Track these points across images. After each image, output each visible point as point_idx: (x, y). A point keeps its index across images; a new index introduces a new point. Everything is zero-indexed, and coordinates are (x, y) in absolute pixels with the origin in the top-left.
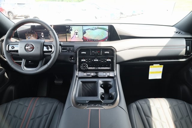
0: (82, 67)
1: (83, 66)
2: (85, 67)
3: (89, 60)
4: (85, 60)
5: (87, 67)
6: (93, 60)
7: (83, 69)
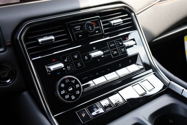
0: (63, 92)
1: (66, 88)
2: (75, 90)
3: (76, 61)
4: (61, 65)
5: (79, 89)
6: (89, 57)
7: (70, 99)
